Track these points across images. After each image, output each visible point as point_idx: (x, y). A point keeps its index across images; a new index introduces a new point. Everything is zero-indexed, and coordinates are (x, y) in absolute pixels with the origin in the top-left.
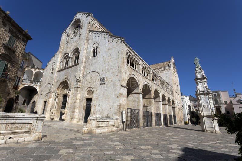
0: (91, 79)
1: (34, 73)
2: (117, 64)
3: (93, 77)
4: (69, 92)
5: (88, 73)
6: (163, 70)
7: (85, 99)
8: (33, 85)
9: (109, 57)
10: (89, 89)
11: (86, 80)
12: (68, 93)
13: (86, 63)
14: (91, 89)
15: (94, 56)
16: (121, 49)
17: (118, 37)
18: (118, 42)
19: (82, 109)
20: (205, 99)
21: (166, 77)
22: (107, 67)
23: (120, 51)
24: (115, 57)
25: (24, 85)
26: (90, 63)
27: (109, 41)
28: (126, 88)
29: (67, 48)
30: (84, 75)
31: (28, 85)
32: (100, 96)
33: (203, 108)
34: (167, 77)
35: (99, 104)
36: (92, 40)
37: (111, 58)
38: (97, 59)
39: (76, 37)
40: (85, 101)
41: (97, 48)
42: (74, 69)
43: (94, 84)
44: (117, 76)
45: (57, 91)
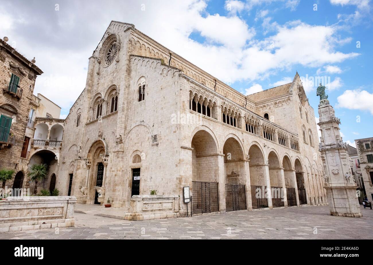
0: (137, 138)
1: (50, 128)
3: (140, 134)
4: (107, 158)
5: (132, 127)
6: (277, 102)
7: (131, 170)
8: (50, 148)
9: (162, 101)
10: (135, 154)
11: (130, 139)
12: (105, 160)
13: (129, 111)
14: (139, 153)
15: (140, 100)
16: (179, 89)
18: (174, 76)
19: (127, 185)
20: (334, 158)
21: (283, 115)
22: (160, 118)
23: (178, 91)
24: (171, 102)
25: (36, 149)
26: (135, 110)
27: (161, 74)
28: (190, 149)
29: (98, 84)
30: (127, 132)
31: (42, 149)
32: (151, 164)
33: (332, 175)
34: (285, 115)
35: (151, 178)
36: (136, 71)
37: (165, 103)
38: (145, 104)
39: (112, 65)
40: (131, 173)
41: (144, 86)
42: (112, 120)
43: (143, 145)
44: (175, 132)
45: (87, 157)
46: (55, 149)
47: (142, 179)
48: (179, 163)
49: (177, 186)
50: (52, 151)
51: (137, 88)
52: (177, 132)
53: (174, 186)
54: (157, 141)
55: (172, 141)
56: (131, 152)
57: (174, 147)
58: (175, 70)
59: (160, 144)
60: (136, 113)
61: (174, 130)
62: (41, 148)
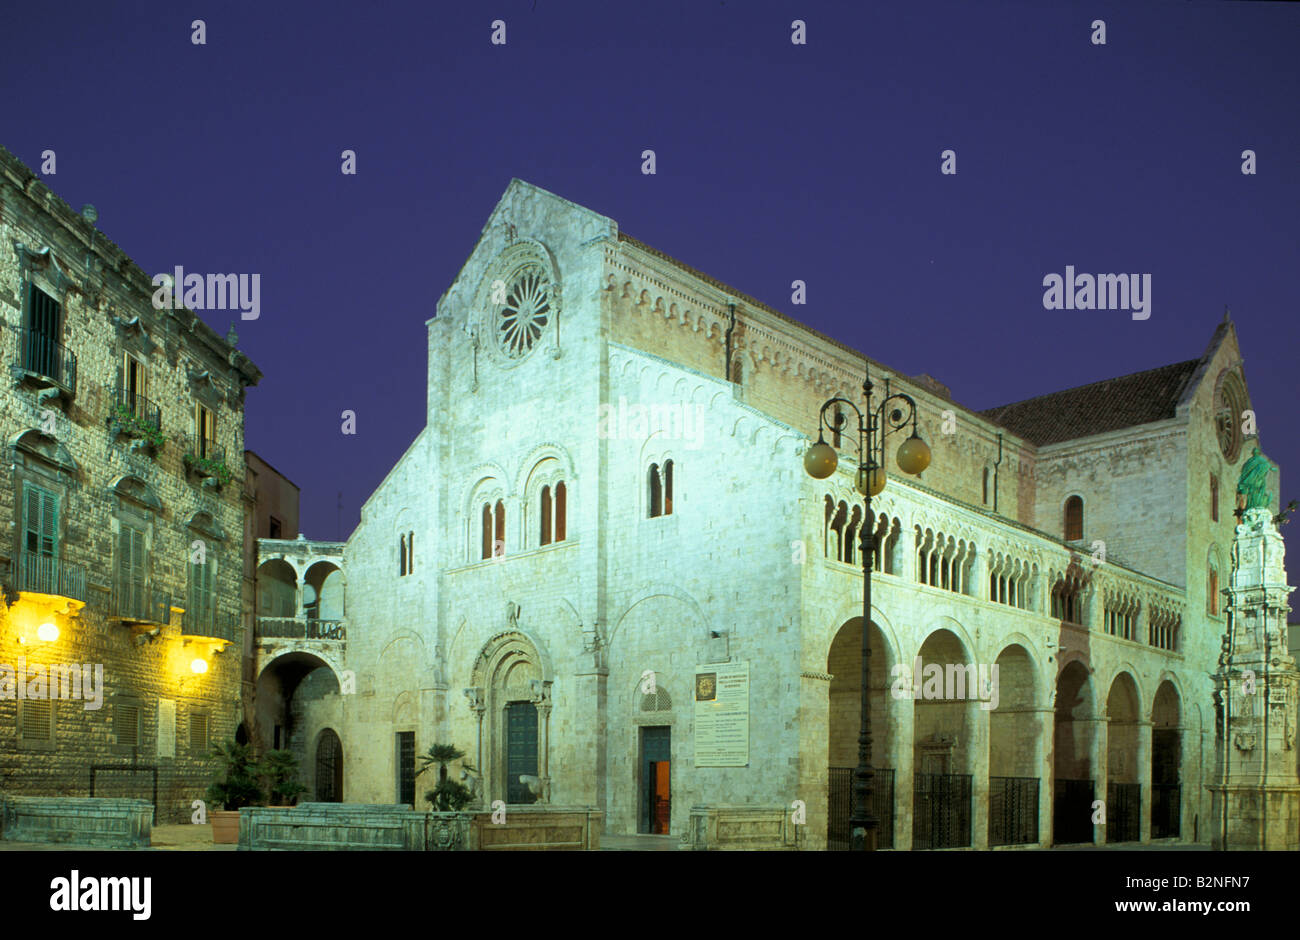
0: (654, 635)
1: (300, 577)
2: (779, 573)
3: (663, 623)
4: (546, 691)
5: (634, 600)
6: (1125, 451)
7: (636, 729)
8: (312, 646)
9: (738, 527)
11: (628, 636)
12: (544, 697)
14: (664, 683)
15: (655, 511)
16: (795, 497)
21: (1141, 509)
22: (732, 582)
23: (791, 503)
24: (770, 534)
25: (269, 649)
28: (825, 679)
30: (615, 612)
31: (288, 651)
38: (677, 530)
40: (637, 739)
41: (669, 465)
42: (553, 569)
43: (676, 658)
44: (781, 629)
45: (473, 684)
46: (326, 647)
47: (679, 758)
48: (794, 720)
49: (790, 780)
50: (320, 655)
51: (644, 470)
52: (791, 630)
53: (782, 780)
54: (723, 650)
55: (776, 655)
56: (636, 679)
57: (782, 673)
59: (733, 660)
60: (645, 555)
61: (781, 625)
62: (285, 647)
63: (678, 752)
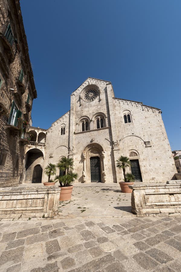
0: (131, 143)
1: (38, 135)
2: (160, 131)
3: (133, 140)
5: (125, 137)
8: (39, 148)
9: (148, 124)
10: (131, 151)
11: (124, 143)
13: (119, 127)
14: (135, 151)
15: (126, 122)
17: (154, 108)
18: (155, 112)
22: (149, 133)
24: (156, 125)
25: (29, 147)
26: (124, 128)
27: (143, 110)
29: (82, 111)
32: (148, 157)
35: (150, 164)
36: (120, 106)
37: (151, 125)
38: (133, 125)
39: (94, 101)
41: (129, 115)
43: (137, 146)
45: (83, 153)
46: (42, 148)
47: (142, 165)
51: (123, 116)
52: (166, 140)
54: (150, 145)
55: (163, 145)
56: (127, 150)
57: (166, 148)
58: (155, 109)
59: (152, 146)
60: (126, 129)
61: (163, 139)
62: (33, 147)
63: (141, 164)
